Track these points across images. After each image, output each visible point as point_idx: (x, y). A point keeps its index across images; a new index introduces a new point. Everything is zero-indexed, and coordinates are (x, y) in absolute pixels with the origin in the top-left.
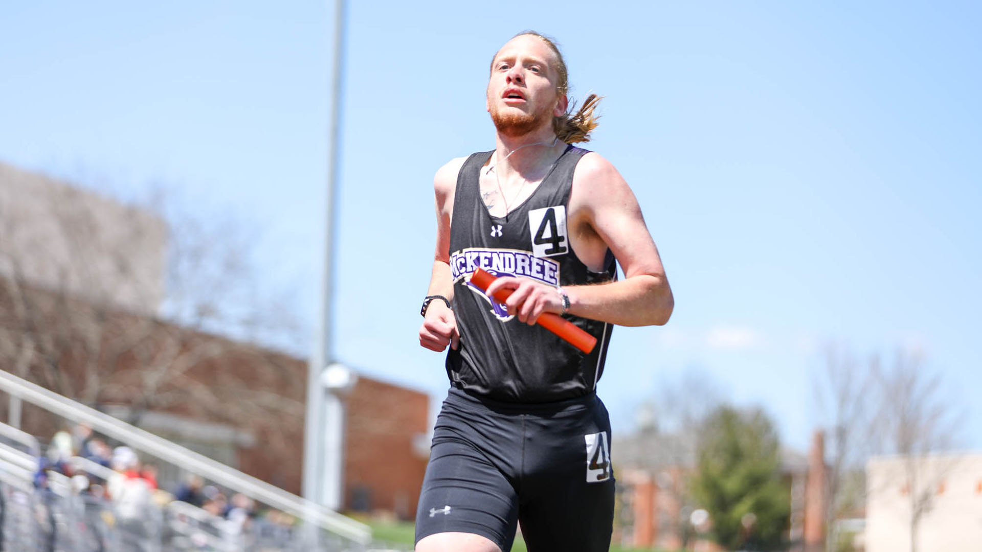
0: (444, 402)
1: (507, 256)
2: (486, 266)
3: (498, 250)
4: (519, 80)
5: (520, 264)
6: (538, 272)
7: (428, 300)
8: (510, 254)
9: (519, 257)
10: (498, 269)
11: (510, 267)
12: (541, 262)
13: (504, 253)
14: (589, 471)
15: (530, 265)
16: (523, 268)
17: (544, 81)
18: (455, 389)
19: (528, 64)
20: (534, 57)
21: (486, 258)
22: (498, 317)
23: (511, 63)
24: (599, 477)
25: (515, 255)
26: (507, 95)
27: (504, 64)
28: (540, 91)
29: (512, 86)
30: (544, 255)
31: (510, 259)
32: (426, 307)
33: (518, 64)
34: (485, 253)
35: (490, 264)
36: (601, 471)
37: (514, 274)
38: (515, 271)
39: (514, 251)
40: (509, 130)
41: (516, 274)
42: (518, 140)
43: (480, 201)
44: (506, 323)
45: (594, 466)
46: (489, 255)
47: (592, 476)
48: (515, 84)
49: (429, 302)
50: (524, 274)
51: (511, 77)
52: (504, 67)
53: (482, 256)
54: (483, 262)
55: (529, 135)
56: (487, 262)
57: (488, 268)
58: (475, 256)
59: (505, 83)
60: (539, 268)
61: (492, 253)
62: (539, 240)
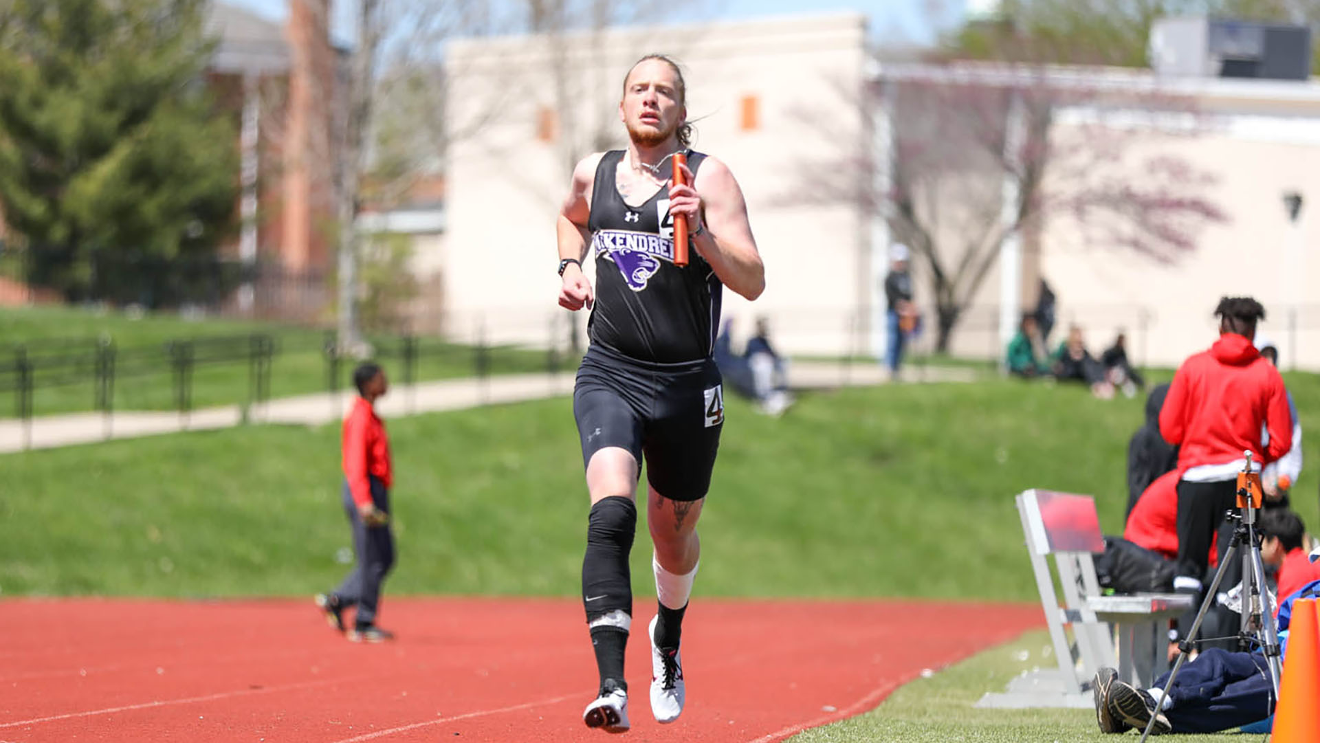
0: (584, 357)
1: (640, 238)
2: (621, 244)
3: (632, 233)
4: (654, 104)
5: (651, 245)
6: (665, 251)
7: (565, 262)
8: (642, 236)
9: (651, 239)
10: (632, 247)
11: (643, 246)
12: (666, 243)
13: (638, 235)
14: (706, 418)
15: (659, 245)
16: (654, 248)
17: (672, 102)
18: (595, 347)
19: (659, 89)
20: (664, 83)
21: (621, 238)
22: (631, 287)
23: (644, 87)
24: (714, 422)
25: (647, 237)
26: (645, 116)
27: (639, 88)
28: (669, 110)
29: (649, 110)
30: (669, 237)
31: (643, 241)
32: (564, 269)
33: (651, 89)
34: (620, 234)
35: (625, 243)
36: (715, 418)
37: (647, 253)
38: (648, 250)
39: (646, 234)
40: (645, 142)
41: (649, 252)
42: (652, 150)
43: (616, 191)
44: (638, 293)
45: (710, 414)
46: (623, 236)
47: (709, 422)
48: (651, 107)
49: (565, 265)
50: (654, 252)
51: (648, 102)
52: (639, 90)
53: (618, 236)
54: (619, 241)
55: (659, 146)
56: (622, 241)
57: (624, 246)
58: (612, 236)
59: (642, 106)
60: (665, 248)
61: (626, 234)
62: (665, 225)
